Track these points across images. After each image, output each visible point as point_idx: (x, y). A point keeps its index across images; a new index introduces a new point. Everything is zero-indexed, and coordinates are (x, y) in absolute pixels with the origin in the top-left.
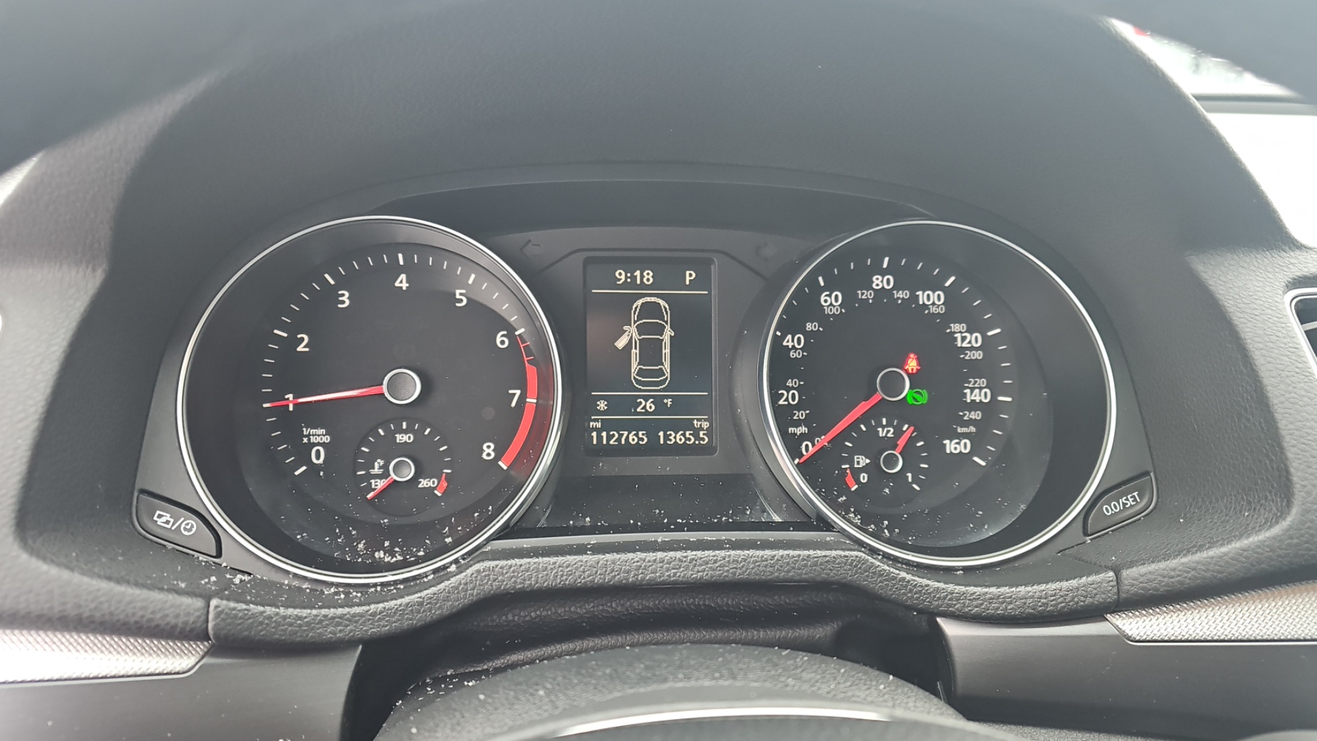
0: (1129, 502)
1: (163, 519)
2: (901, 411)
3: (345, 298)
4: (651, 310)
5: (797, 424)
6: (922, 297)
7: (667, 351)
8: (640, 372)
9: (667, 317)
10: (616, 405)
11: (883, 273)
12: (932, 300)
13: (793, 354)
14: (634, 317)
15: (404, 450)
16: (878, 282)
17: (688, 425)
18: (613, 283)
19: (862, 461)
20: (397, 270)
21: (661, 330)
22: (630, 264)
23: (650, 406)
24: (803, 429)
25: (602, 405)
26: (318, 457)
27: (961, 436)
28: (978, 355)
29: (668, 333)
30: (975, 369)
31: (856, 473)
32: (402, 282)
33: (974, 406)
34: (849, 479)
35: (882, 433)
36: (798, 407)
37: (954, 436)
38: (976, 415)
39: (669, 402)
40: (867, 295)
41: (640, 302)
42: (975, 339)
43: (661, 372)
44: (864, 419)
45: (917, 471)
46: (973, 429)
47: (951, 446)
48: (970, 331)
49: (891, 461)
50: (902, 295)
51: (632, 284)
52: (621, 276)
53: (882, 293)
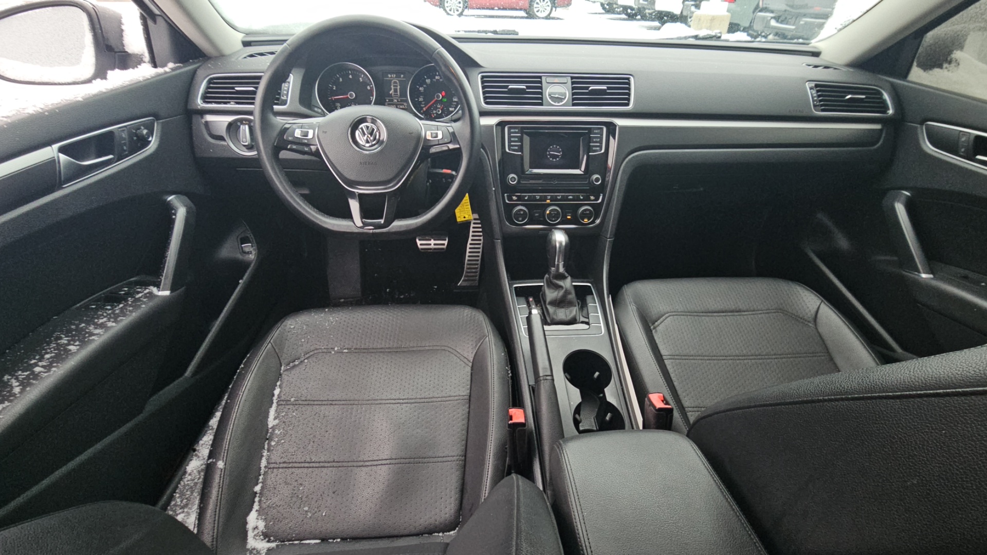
1: (316, 109)
2: (441, 102)
3: (341, 80)
4: (395, 82)
5: (423, 104)
7: (398, 90)
9: (398, 84)
10: (390, 101)
11: (437, 76)
13: (422, 91)
14: (392, 84)
17: (403, 104)
18: (388, 77)
19: (435, 112)
20: (349, 74)
21: (397, 86)
22: (391, 73)
23: (395, 101)
24: (423, 106)
25: (387, 100)
27: (452, 107)
29: (399, 87)
30: (455, 95)
31: (434, 114)
32: (351, 77)
33: (455, 102)
34: (432, 115)
35: (438, 106)
36: (423, 101)
38: (455, 103)
39: (399, 100)
40: (434, 80)
41: (393, 81)
43: (397, 95)
44: (434, 103)
45: (444, 114)
46: (455, 106)
47: (451, 109)
49: (439, 111)
50: (441, 80)
51: (391, 77)
52: (389, 76)
53: (437, 80)
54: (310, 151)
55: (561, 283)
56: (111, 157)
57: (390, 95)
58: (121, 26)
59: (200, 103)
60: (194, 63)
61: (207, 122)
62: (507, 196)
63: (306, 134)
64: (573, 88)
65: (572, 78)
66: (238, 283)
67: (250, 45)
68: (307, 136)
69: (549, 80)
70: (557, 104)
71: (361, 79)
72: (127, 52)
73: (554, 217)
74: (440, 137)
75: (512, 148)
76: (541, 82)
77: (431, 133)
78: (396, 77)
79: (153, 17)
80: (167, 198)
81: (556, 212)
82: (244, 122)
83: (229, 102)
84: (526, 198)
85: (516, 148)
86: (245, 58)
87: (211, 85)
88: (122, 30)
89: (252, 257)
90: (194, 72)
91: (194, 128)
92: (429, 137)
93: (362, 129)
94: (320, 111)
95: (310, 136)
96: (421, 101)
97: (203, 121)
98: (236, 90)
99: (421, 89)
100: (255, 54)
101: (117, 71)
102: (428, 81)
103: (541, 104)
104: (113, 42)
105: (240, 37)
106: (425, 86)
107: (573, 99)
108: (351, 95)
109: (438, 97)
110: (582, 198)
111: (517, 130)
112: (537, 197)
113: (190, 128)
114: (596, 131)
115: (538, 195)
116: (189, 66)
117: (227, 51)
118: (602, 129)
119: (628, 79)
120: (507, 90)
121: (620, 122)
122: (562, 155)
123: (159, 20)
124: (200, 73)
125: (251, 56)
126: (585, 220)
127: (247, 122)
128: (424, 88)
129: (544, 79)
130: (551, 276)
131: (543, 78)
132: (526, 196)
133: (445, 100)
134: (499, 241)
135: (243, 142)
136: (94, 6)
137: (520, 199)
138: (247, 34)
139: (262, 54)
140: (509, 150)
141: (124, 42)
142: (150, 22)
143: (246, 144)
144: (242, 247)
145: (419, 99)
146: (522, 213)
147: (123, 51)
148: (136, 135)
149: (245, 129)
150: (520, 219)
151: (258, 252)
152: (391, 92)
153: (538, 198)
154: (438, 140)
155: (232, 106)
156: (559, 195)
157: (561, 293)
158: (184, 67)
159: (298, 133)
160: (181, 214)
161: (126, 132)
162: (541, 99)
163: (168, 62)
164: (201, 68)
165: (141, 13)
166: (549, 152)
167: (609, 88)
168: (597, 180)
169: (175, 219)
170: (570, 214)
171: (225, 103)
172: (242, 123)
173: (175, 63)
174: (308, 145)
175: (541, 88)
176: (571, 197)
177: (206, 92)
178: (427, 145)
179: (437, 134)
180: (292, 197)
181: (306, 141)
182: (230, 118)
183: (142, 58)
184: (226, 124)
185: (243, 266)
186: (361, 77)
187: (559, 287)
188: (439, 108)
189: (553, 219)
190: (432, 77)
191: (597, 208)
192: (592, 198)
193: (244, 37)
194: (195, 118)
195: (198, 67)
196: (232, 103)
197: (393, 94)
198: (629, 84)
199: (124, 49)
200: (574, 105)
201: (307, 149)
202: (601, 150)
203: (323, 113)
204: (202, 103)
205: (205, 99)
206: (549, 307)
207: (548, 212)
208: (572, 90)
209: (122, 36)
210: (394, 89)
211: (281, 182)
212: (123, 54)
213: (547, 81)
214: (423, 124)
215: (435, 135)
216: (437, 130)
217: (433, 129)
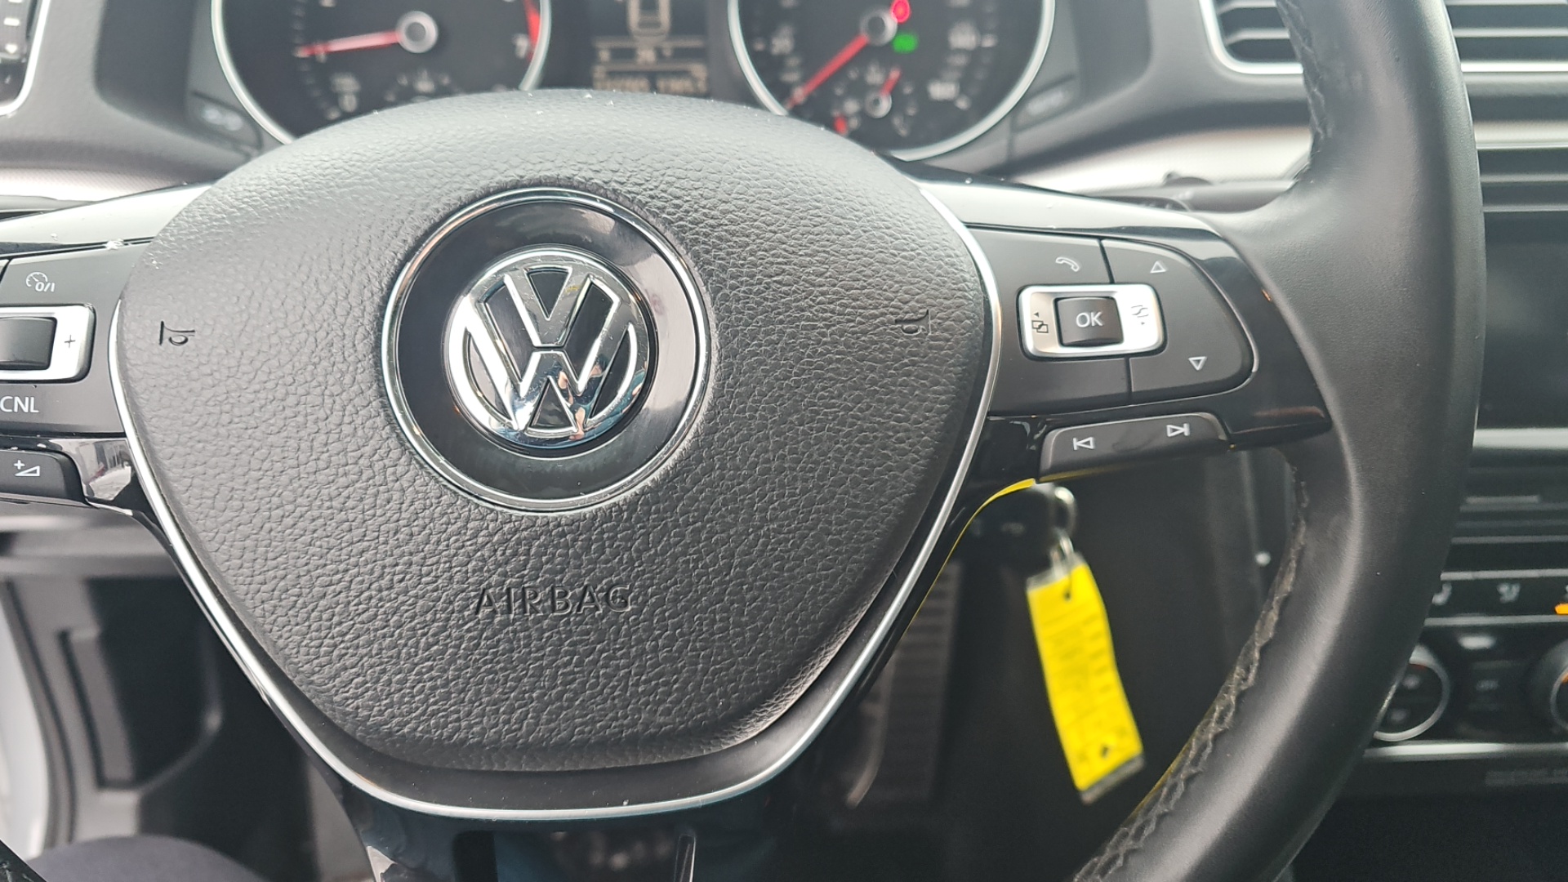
0: (1055, 99)
5: (791, 71)
8: (641, 22)
10: (617, 58)
17: (686, 74)
19: (851, 106)
23: (651, 55)
24: (796, 75)
25: (605, 55)
26: (350, 105)
27: (947, 82)
30: (965, 14)
31: (849, 114)
33: (960, 51)
35: (872, 77)
36: (793, 54)
37: (938, 79)
38: (961, 59)
39: (669, 51)
43: (659, 21)
44: (850, 63)
45: (908, 114)
46: (959, 75)
47: (938, 91)
49: (879, 102)
54: (61, 486)
57: (622, 27)
63: (32, 350)
68: (41, 365)
74: (1141, 332)
77: (1058, 302)
84: (1442, 599)
92: (1039, 341)
94: (233, 122)
95: (63, 361)
96: (783, 55)
108: (415, 32)
109: (877, 26)
112: (1504, 589)
115: (1511, 581)
133: (907, 44)
145: (769, 44)
150: (1399, 718)
152: (622, 12)
153: (1509, 593)
154: (1127, 356)
174: (44, 435)
178: (1037, 399)
179: (1108, 305)
181: (25, 407)
188: (878, 87)
197: (635, 17)
201: (36, 472)
203: (250, 135)
214: (969, 226)
215: (1094, 319)
216: (1112, 282)
217: (1075, 266)
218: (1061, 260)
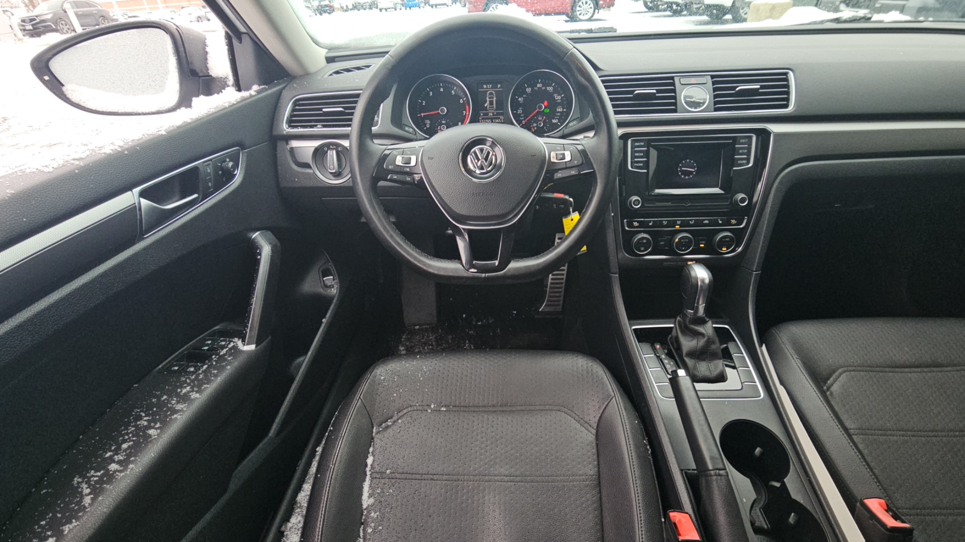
0: (575, 122)
1: (407, 129)
2: (543, 113)
3: (431, 93)
4: (491, 93)
5: (522, 117)
6: (548, 88)
7: (494, 102)
8: (489, 107)
9: (495, 95)
10: (484, 115)
11: (540, 83)
12: (550, 89)
13: (521, 102)
14: (488, 95)
15: (444, 124)
16: (539, 85)
17: (499, 118)
18: (483, 88)
19: (535, 125)
20: (440, 87)
21: (493, 98)
22: (487, 84)
23: (491, 114)
24: (523, 118)
25: (482, 114)
26: (428, 126)
27: (556, 119)
28: (560, 101)
29: (495, 99)
30: (559, 104)
31: (534, 127)
32: (442, 90)
33: (559, 112)
34: (532, 129)
35: (539, 119)
36: (522, 113)
37: (554, 119)
38: (559, 114)
39: (495, 113)
40: (536, 88)
41: (489, 92)
42: (559, 97)
43: (493, 107)
45: (546, 126)
46: (558, 117)
47: (554, 121)
48: (558, 96)
49: (540, 124)
50: (544, 88)
51: (487, 88)
52: (485, 86)
53: (539, 88)
54: (412, 181)
55: (701, 329)
56: (196, 196)
57: (486, 109)
58: (205, 49)
59: (286, 129)
60: (279, 84)
61: (292, 148)
62: (627, 221)
63: (408, 161)
64: (715, 90)
65: (713, 77)
66: (322, 322)
67: (334, 62)
68: (410, 164)
69: (684, 81)
70: (693, 110)
71: (453, 92)
72: (211, 76)
73: (684, 246)
74: (568, 158)
75: (635, 165)
76: (673, 84)
77: (556, 154)
78: (492, 88)
79: (238, 34)
80: (252, 237)
81: (687, 240)
82: (331, 147)
83: (316, 126)
84: (650, 224)
85: (641, 165)
86: (331, 75)
87: (297, 107)
88: (207, 53)
89: (334, 291)
90: (279, 95)
91: (279, 156)
92: (553, 160)
93: (475, 152)
94: (411, 130)
95: (413, 163)
96: (520, 114)
97: (288, 147)
98: (323, 111)
99: (520, 99)
100: (340, 70)
101: (202, 97)
102: (529, 90)
103: (675, 111)
104: (197, 66)
105: (323, 53)
106: (524, 96)
107: (716, 103)
108: (442, 111)
109: (540, 107)
110: (720, 222)
111: (642, 144)
112: (664, 222)
113: (275, 156)
114: (743, 141)
115: (665, 220)
116: (274, 87)
117: (312, 69)
118: (750, 138)
119: (786, 74)
120: (632, 96)
121: (776, 128)
122: (697, 172)
123: (245, 39)
124: (285, 94)
125: (337, 72)
126: (723, 249)
127: (335, 147)
128: (524, 98)
129: (677, 80)
130: (687, 321)
131: (675, 78)
132: (650, 222)
133: (547, 111)
134: (617, 275)
135: (330, 169)
136: (177, 26)
137: (642, 224)
138: (330, 49)
139: (348, 70)
140: (632, 167)
141: (208, 65)
142: (235, 42)
143: (334, 171)
144: (323, 280)
145: (517, 112)
146: (645, 241)
147: (206, 74)
148: (222, 169)
149: (332, 155)
150: (642, 249)
151: (340, 286)
152: (486, 105)
153: (665, 223)
154: (566, 162)
155: (319, 130)
156: (692, 220)
157: (702, 342)
158: (269, 89)
159: (399, 161)
160: (266, 251)
161: (211, 166)
162: (675, 104)
163: (253, 85)
164: (287, 88)
165: (227, 33)
166: (681, 167)
167: (762, 87)
168: (743, 200)
169: (260, 259)
170: (704, 242)
171: (312, 127)
172: (329, 148)
173: (259, 85)
174: (410, 174)
175: (674, 91)
176: (706, 222)
177: (291, 116)
178: (552, 169)
179: (564, 154)
180: (391, 236)
181: (408, 170)
182: (316, 143)
183: (226, 81)
184: (313, 149)
185: (325, 302)
186: (453, 90)
187: (697, 334)
188: (541, 121)
189: (683, 248)
190: (533, 86)
191: (738, 235)
192: (733, 221)
193: (327, 52)
194: (280, 145)
195: (284, 88)
196: (319, 126)
197: (488, 106)
198: (787, 80)
199: (209, 73)
200: (716, 110)
201: (409, 179)
202: (748, 163)
203: (414, 133)
204: (287, 128)
205: (291, 123)
206: (687, 360)
207: (677, 240)
208: (714, 92)
209: (206, 59)
210: (490, 101)
211: (379, 219)
212: (207, 78)
213: (682, 83)
214: (544, 143)
215: (561, 156)
216: (564, 150)
217: (559, 149)
218: (557, 148)
